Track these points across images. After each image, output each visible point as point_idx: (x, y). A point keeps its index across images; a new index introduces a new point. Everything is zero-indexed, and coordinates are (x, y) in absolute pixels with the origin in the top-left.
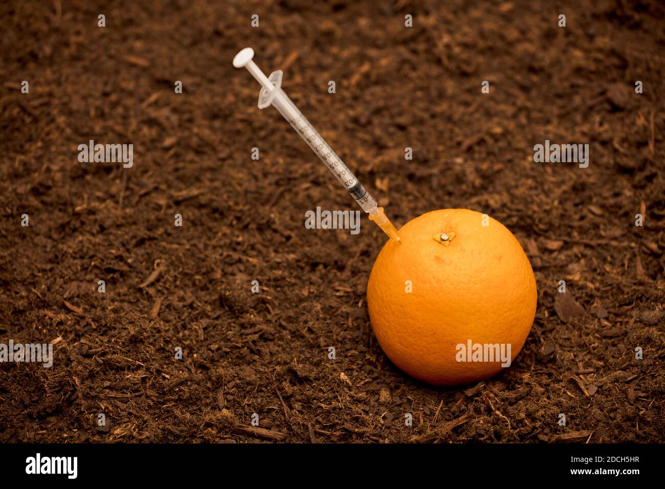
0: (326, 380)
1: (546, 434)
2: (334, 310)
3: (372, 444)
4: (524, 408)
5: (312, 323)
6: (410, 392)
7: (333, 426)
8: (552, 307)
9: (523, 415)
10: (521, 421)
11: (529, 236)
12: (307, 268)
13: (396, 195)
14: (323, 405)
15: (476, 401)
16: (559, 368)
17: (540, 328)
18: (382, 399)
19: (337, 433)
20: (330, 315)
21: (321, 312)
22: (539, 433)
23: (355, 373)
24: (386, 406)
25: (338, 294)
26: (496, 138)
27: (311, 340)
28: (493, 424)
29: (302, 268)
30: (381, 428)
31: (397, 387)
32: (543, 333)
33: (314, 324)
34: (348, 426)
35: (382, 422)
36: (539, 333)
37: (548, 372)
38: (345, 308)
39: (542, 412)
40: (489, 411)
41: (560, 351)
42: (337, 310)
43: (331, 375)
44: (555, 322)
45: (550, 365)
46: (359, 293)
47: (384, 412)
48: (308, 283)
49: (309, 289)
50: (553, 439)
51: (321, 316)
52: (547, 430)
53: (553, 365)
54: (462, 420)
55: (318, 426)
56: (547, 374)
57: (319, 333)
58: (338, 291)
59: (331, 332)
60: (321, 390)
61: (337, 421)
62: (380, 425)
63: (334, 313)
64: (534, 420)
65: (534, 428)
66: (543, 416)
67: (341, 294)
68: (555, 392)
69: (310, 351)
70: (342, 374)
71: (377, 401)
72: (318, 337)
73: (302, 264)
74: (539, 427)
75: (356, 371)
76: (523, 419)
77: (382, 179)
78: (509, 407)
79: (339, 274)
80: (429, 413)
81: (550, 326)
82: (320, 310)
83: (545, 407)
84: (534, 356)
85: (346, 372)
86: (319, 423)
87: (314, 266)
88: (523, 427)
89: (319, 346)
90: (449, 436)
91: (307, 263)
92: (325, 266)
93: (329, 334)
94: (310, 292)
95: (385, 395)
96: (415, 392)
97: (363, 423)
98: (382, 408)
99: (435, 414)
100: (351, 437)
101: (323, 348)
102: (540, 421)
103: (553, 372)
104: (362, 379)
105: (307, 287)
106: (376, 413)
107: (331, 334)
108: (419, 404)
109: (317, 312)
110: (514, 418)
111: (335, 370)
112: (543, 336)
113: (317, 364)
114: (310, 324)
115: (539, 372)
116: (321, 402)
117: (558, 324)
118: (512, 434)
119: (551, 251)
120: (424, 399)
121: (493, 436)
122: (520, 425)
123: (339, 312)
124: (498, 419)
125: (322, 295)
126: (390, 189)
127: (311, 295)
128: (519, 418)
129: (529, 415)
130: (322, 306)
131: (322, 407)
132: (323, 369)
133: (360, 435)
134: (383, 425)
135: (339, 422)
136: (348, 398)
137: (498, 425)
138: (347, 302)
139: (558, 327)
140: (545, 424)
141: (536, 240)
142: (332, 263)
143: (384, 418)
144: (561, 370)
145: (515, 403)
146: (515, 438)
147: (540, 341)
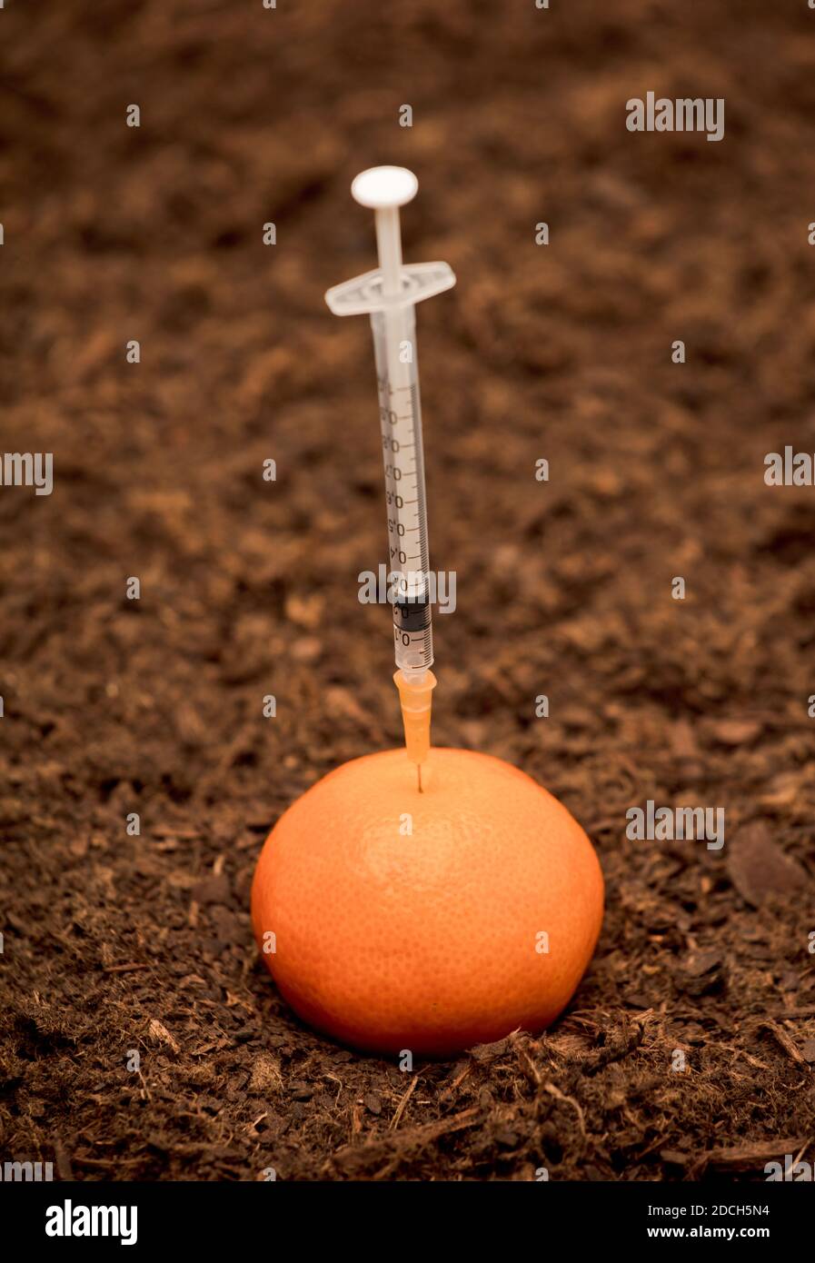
0: (113, 1039)
1: (685, 1151)
2: (147, 884)
3: (221, 1182)
4: (624, 1082)
5: (85, 913)
6: (335, 1067)
7: (121, 1147)
8: (721, 870)
9: (618, 1097)
10: (614, 1115)
11: (674, 716)
12: (91, 795)
13: (339, 636)
14: (98, 1097)
15: (502, 1074)
16: (734, 1009)
17: (686, 916)
18: (257, 1082)
19: (130, 1163)
20: (136, 896)
21: (111, 887)
22: (663, 1146)
23: (192, 1026)
24: (268, 1100)
25: (161, 846)
26: (603, 501)
27: (78, 952)
28: (541, 1119)
29: (76, 797)
30: (250, 1149)
31: (300, 1056)
32: (693, 928)
33: (89, 917)
34: (158, 1138)
35: (254, 1134)
36: (683, 926)
37: (702, 1017)
38: (178, 878)
39: (673, 1095)
40: (532, 1090)
41: (738, 970)
42: (157, 883)
43: (126, 1027)
44: (727, 905)
45: (708, 1001)
46: (214, 840)
47: (262, 1112)
48: (88, 826)
49: (90, 839)
50: (702, 1159)
51: (111, 895)
52: (686, 1141)
53: (719, 1002)
54: (463, 1119)
55: (82, 1150)
56: (699, 1022)
57: (99, 933)
58: (161, 838)
59: (133, 931)
60: (98, 1065)
61: (129, 1131)
62: (248, 1142)
63: (146, 890)
64: (650, 1112)
65: (651, 1133)
66: (674, 1104)
67: (171, 844)
68: (717, 1059)
69: (77, 980)
70: (155, 1023)
71: (244, 1087)
72: (97, 944)
73: (78, 786)
74: (665, 1131)
75: (196, 1021)
76: (620, 1108)
77: (304, 598)
78: (583, 1079)
79: (172, 807)
80: (378, 1110)
81: (713, 912)
82: (110, 883)
83: (681, 1085)
84: (670, 980)
85: (168, 1023)
86: (87, 1144)
87: (106, 788)
88: (620, 1128)
89: (99, 967)
90: (425, 1153)
91: (90, 783)
92: (138, 786)
93: (126, 937)
94: (91, 847)
95: (266, 1071)
96: (348, 1067)
97: (200, 1133)
98: (256, 1104)
99: (394, 1112)
100: (166, 1168)
101: (111, 969)
102: (668, 1115)
103: (718, 1017)
104: (207, 1040)
105: (84, 836)
106: (241, 1118)
107: (131, 936)
108: (354, 1091)
109: (102, 890)
110: (596, 1103)
111: (137, 1017)
112: (694, 935)
113: (92, 1007)
114: (81, 915)
115: (681, 1016)
116: (95, 1093)
117: (737, 910)
118: (591, 1145)
119: (728, 748)
120: (369, 1083)
121: (539, 1149)
122: (615, 1126)
123: (162, 889)
124: (553, 1106)
125: (121, 851)
126: (326, 623)
127: (94, 855)
128: (609, 1106)
129: (635, 1099)
130: (117, 875)
131: (93, 1102)
132: (104, 1014)
133: (190, 1161)
134: (255, 1141)
135: (138, 1132)
136: (166, 1079)
137: (553, 1120)
138: (184, 864)
139: (735, 918)
140: (681, 1126)
141: (693, 722)
142: (157, 779)
143: (260, 1128)
144: (738, 1014)
145: (599, 1069)
146: (598, 1155)
147: (685, 946)
